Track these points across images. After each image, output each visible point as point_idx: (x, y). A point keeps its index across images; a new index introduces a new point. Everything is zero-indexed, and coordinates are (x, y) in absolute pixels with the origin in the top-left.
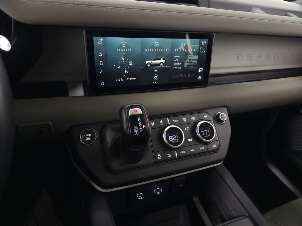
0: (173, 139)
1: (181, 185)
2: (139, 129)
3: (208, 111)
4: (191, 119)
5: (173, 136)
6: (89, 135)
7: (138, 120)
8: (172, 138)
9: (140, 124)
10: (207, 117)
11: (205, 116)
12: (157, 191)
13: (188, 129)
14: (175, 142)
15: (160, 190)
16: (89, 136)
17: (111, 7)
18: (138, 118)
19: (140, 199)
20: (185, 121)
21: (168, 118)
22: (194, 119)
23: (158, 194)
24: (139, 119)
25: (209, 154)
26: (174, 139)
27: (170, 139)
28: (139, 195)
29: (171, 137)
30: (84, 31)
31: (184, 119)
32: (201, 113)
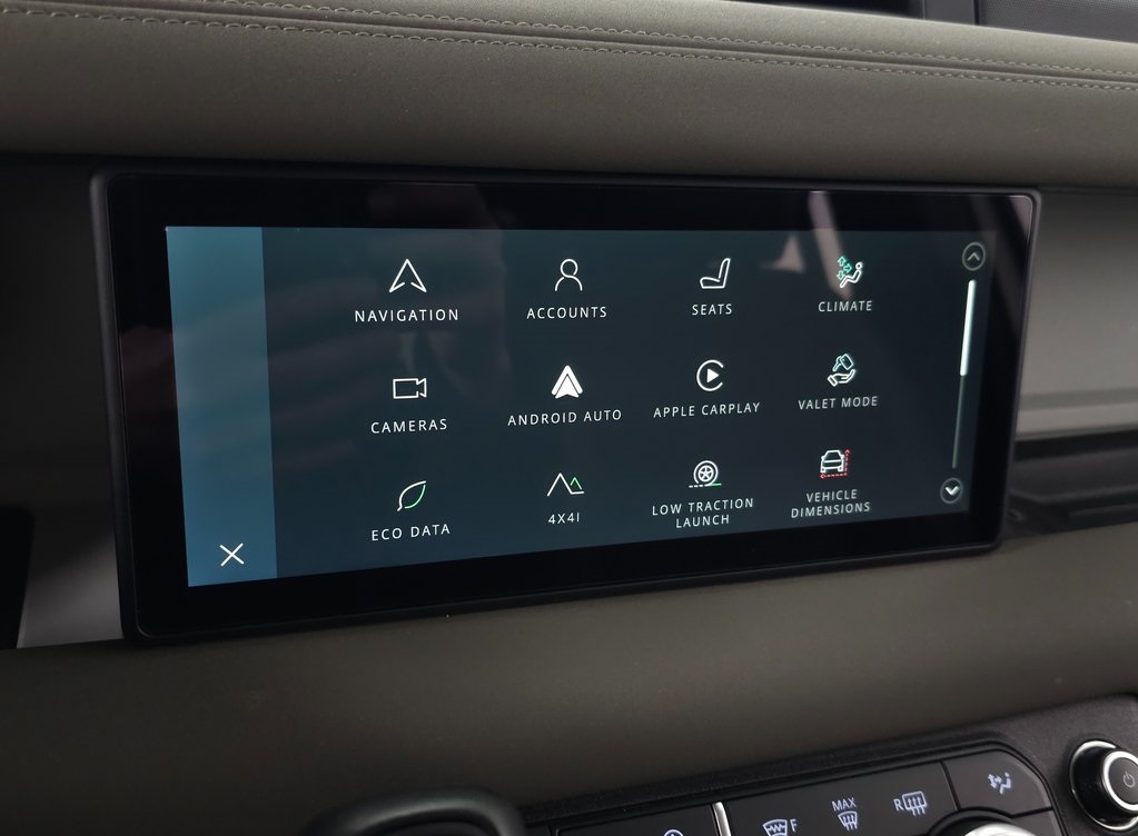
4: (898, 806)
10: (1008, 785)
17: (300, 16)
21: (720, 805)
30: (96, 188)
31: (841, 811)
32: (962, 752)
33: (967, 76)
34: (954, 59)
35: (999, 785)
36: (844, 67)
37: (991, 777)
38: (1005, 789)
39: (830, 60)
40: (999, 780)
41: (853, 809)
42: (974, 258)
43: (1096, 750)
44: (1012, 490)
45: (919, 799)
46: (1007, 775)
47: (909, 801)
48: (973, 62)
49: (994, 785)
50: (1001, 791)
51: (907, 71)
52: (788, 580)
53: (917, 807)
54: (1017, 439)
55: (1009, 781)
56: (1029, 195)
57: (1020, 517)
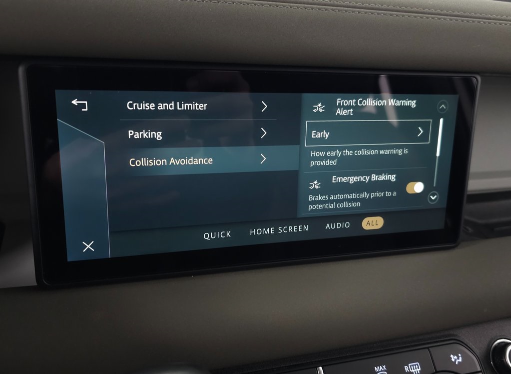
4: (406, 369)
10: (460, 360)
21: (321, 368)
22: (415, 368)
30: (21, 71)
31: (379, 372)
32: (438, 344)
33: (445, 19)
34: (439, 11)
35: (456, 360)
36: (385, 14)
37: (452, 356)
38: (459, 362)
39: (378, 11)
40: (456, 357)
41: (385, 371)
42: (443, 107)
43: (503, 344)
44: (465, 217)
45: (417, 366)
46: (460, 355)
47: (412, 367)
48: (448, 13)
49: (453, 360)
50: (457, 363)
51: (415, 17)
52: (356, 261)
53: (416, 370)
54: (468, 193)
55: (460, 358)
56: (474, 77)
57: (470, 230)
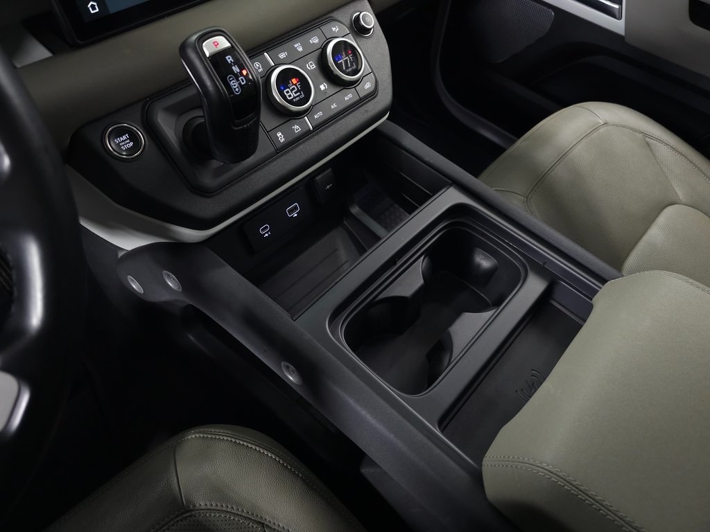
0: (293, 95)
1: (328, 187)
2: (238, 80)
3: (335, 15)
4: (311, 42)
5: (291, 88)
6: (124, 137)
7: (229, 61)
8: (291, 94)
9: (236, 69)
10: (338, 29)
11: (334, 29)
12: (291, 211)
13: (312, 66)
14: (298, 99)
15: (296, 208)
16: (126, 140)
18: (227, 58)
19: (267, 235)
20: (300, 49)
21: (265, 54)
22: (315, 40)
23: (296, 215)
24: (229, 59)
25: (365, 104)
26: (296, 93)
27: (287, 95)
28: (262, 230)
29: (288, 92)
50: (336, 32)
